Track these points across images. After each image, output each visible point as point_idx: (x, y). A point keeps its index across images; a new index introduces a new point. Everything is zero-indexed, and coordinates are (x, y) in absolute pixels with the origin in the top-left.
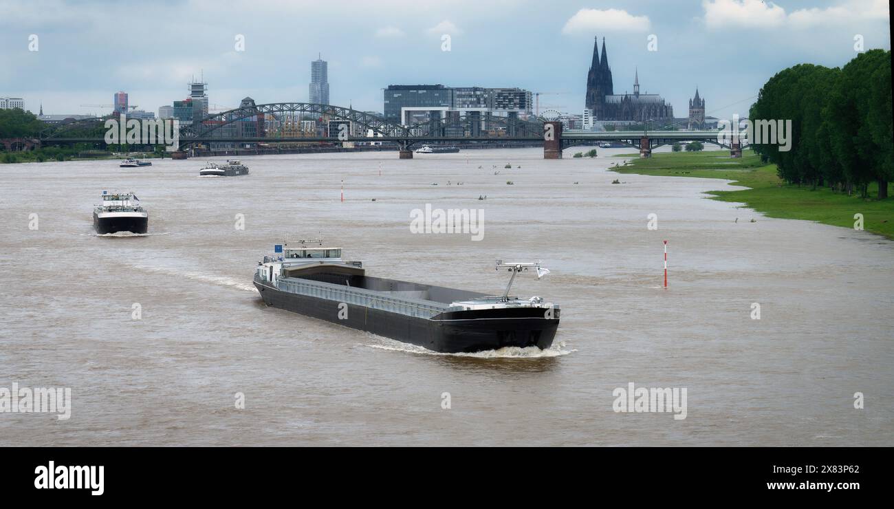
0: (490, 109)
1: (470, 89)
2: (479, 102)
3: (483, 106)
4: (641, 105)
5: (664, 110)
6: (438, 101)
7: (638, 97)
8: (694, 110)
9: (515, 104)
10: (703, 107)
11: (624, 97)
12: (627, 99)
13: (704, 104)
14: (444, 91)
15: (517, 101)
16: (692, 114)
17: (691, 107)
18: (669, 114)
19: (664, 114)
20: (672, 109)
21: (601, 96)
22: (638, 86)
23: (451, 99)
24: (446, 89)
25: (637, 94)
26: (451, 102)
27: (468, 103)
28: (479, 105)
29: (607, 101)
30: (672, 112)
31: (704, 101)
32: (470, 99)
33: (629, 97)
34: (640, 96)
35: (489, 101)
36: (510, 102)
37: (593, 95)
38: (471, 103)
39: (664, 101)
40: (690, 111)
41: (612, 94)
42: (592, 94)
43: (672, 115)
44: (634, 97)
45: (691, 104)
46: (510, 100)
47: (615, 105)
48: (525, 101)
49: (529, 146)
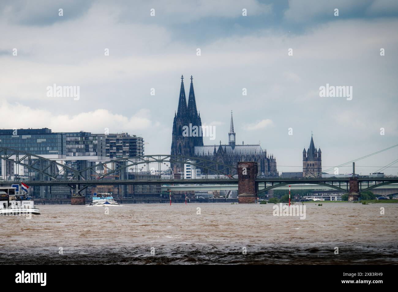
0: (100, 157)
1: (77, 134)
2: (87, 150)
3: (92, 154)
4: (238, 157)
5: (266, 164)
6: (46, 147)
7: (233, 148)
8: (309, 162)
9: (124, 152)
10: (319, 159)
11: (217, 148)
12: (221, 151)
13: (320, 156)
14: (52, 136)
15: (126, 149)
16: (307, 168)
17: (306, 159)
18: (272, 168)
19: (266, 169)
20: (275, 163)
21: (189, 147)
22: (234, 134)
23: (60, 145)
24: (53, 134)
25: (233, 144)
26: (60, 148)
27: (74, 150)
28: (87, 153)
29: (196, 153)
30: (275, 166)
31: (320, 152)
32: (77, 146)
33: (223, 147)
34: (236, 147)
35: (99, 147)
36: (118, 149)
37: (180, 146)
38: (78, 150)
39: (266, 153)
40: (304, 164)
41: (202, 145)
42: (178, 145)
43: (275, 170)
44: (229, 148)
45: (304, 156)
46: (119, 148)
47: (207, 158)
48: (136, 149)
49: (140, 202)
